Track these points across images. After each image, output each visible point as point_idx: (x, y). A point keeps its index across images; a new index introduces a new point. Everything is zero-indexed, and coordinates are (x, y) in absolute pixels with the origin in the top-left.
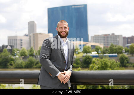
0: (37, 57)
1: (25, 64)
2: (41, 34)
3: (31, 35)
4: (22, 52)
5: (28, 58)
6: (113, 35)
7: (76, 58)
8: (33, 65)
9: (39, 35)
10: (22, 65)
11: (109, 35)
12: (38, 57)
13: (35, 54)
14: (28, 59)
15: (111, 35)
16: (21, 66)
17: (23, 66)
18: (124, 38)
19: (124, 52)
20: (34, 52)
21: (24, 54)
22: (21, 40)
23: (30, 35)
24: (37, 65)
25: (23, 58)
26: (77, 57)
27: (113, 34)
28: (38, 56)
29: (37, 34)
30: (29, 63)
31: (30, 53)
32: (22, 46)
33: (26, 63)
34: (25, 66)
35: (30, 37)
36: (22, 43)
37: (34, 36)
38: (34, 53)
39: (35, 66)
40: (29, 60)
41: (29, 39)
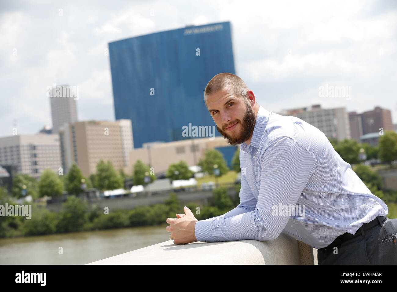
0: (91, 195)
1: (56, 222)
2: (94, 123)
3: (65, 128)
4: (44, 183)
5: (65, 201)
6: (316, 110)
7: (214, 188)
8: (81, 221)
9: (89, 128)
10: (47, 226)
11: (305, 109)
12: (96, 197)
13: (84, 186)
14: (64, 205)
15: (309, 109)
16: (44, 229)
17: (53, 226)
18: (352, 116)
19: (364, 157)
20: (83, 181)
21: (49, 190)
22: (34, 147)
23: (62, 129)
24: (96, 220)
25: (49, 202)
26: (217, 185)
27: (317, 106)
28: (94, 192)
29: (83, 125)
30: (69, 215)
31: (71, 186)
32: (38, 167)
33: (61, 217)
34: (57, 226)
35: (61, 134)
36: (35, 156)
37: (73, 132)
38: (81, 183)
39: (90, 225)
40: (69, 207)
41: (58, 143)
